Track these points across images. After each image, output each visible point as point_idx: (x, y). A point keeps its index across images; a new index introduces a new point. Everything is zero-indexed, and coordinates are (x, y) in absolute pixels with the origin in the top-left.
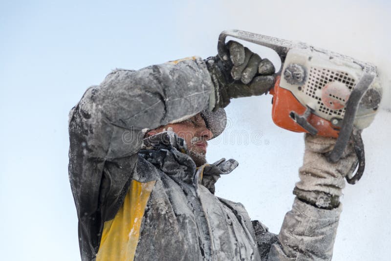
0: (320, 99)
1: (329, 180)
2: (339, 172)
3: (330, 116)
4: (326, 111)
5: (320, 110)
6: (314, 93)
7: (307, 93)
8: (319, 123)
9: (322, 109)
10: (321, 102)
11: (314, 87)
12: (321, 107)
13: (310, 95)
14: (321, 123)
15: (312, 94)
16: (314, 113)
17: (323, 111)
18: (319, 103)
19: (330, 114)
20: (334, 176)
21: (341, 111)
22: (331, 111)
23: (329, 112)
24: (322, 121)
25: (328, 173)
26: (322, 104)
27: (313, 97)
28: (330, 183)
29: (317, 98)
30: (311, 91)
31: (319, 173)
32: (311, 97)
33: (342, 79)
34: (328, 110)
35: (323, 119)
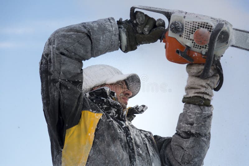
0: (193, 40)
1: (203, 90)
2: (208, 85)
3: (200, 50)
4: (197, 47)
5: (194, 47)
6: (189, 37)
7: (185, 38)
8: (194, 55)
9: (195, 46)
10: (194, 42)
11: (188, 33)
12: (194, 45)
13: (187, 38)
14: (195, 55)
15: (188, 38)
16: (190, 49)
17: (196, 47)
18: (193, 42)
19: (200, 49)
20: (205, 87)
21: (206, 46)
22: (201, 47)
23: (199, 47)
24: (196, 54)
25: (202, 86)
26: (195, 43)
27: (189, 39)
28: (203, 91)
29: (191, 40)
30: (187, 36)
31: (196, 86)
32: (188, 40)
33: (205, 26)
34: (198, 46)
35: (196, 52)
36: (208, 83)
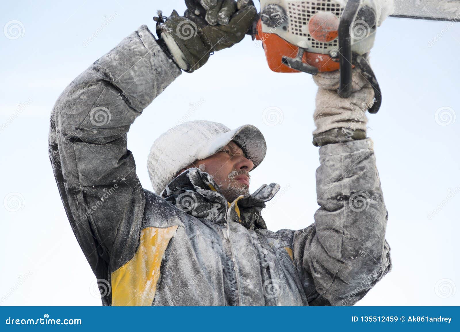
0: (309, 35)
1: (346, 115)
2: (355, 104)
3: (326, 49)
4: (319, 46)
5: (313, 47)
6: (300, 30)
7: (293, 33)
8: (317, 60)
9: (315, 45)
10: (311, 38)
11: (298, 24)
12: (313, 43)
13: (297, 34)
14: (319, 59)
15: (299, 32)
16: (308, 51)
17: (317, 47)
18: (309, 39)
20: (351, 110)
21: (335, 41)
22: (325, 44)
23: (323, 46)
24: (320, 57)
25: (343, 108)
26: (313, 40)
27: (301, 34)
28: (347, 118)
29: (305, 35)
30: (296, 30)
31: (334, 110)
32: (299, 36)
33: (326, 7)
34: (321, 44)
35: (321, 54)
36: (355, 101)
